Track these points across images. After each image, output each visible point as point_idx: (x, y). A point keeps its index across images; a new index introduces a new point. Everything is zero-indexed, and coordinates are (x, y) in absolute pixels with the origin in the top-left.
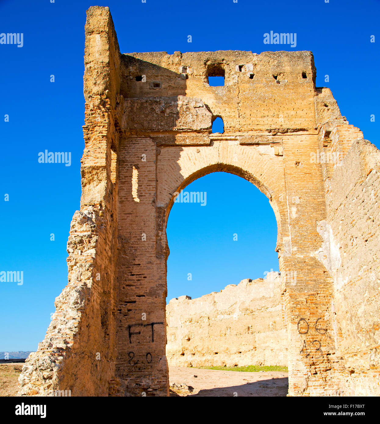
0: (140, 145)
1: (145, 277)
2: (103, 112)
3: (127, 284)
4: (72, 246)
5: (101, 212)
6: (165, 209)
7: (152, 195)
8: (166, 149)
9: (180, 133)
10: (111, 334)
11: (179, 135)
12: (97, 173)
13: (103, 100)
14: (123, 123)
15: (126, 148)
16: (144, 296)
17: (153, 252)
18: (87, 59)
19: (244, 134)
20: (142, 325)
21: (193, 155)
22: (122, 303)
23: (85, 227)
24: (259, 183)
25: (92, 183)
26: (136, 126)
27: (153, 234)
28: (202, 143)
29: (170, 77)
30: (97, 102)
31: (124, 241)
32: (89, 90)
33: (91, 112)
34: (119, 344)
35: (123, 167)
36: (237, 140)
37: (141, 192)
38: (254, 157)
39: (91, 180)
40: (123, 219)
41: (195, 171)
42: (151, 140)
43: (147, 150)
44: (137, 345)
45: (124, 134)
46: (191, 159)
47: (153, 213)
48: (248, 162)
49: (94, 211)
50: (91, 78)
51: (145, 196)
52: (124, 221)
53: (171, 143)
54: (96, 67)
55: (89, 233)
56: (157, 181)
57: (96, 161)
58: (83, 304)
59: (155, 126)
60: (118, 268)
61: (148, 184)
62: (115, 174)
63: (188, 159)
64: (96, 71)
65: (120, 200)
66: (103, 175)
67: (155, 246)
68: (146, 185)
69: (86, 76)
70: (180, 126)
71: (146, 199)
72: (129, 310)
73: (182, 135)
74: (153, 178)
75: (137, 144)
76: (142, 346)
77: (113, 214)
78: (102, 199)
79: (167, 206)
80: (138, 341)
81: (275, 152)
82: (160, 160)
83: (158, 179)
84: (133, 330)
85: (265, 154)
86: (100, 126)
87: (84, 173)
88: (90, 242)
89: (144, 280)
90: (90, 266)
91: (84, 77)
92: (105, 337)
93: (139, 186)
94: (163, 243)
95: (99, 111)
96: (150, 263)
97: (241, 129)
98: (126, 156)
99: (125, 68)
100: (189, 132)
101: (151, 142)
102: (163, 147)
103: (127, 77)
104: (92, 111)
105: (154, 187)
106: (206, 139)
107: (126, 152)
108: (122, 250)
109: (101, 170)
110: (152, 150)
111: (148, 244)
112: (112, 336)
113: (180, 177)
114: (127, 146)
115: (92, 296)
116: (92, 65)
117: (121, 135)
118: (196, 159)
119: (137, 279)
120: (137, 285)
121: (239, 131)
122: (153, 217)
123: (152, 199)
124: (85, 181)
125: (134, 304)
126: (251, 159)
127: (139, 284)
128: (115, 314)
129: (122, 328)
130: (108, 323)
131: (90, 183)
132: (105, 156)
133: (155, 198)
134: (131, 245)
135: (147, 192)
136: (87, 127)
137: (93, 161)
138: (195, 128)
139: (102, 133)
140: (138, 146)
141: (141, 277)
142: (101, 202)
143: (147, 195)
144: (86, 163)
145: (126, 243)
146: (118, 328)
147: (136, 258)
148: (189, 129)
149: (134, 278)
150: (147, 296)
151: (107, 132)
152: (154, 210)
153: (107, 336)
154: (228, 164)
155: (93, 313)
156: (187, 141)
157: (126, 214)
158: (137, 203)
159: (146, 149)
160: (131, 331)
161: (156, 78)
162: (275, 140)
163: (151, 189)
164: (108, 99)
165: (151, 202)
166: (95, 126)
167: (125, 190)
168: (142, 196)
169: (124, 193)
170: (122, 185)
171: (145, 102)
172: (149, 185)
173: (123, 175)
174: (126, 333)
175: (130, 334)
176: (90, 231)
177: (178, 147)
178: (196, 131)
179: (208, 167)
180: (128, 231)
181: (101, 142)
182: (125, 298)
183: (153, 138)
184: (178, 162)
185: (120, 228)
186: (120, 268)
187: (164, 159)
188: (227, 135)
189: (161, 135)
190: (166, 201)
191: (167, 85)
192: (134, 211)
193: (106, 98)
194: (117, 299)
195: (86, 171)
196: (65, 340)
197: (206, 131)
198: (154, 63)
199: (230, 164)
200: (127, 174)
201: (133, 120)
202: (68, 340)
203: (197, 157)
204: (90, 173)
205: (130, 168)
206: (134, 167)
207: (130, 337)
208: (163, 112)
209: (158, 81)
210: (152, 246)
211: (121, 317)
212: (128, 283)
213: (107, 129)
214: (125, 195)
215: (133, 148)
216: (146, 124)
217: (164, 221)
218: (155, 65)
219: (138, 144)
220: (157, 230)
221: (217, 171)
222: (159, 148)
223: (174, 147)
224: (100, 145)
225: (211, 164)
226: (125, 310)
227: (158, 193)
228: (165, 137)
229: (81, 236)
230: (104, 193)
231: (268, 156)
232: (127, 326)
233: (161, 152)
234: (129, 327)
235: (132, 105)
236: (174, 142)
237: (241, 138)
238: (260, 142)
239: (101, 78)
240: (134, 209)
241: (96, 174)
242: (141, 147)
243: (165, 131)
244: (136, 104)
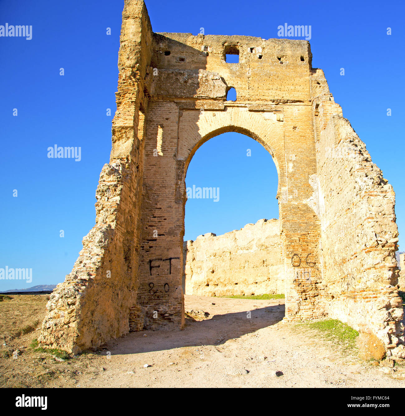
0: (165, 108)
1: (165, 219)
2: (133, 82)
3: (149, 225)
4: (100, 193)
5: (127, 164)
6: (185, 162)
7: (174, 150)
8: (187, 112)
9: (200, 99)
10: (133, 268)
11: (199, 101)
12: (126, 132)
13: (134, 72)
14: (152, 90)
15: (153, 110)
16: (164, 235)
17: (173, 198)
18: (122, 38)
19: (252, 102)
20: (161, 259)
21: (210, 118)
22: (145, 241)
23: (112, 178)
24: (263, 142)
25: (121, 140)
26: (162, 92)
27: (173, 183)
28: (218, 109)
29: (193, 53)
30: (129, 73)
31: (148, 188)
32: (122, 63)
33: (123, 81)
34: (141, 276)
35: (150, 126)
36: (246, 107)
37: (165, 147)
38: (260, 122)
39: (120, 137)
40: (148, 170)
41: (211, 131)
42: (175, 104)
43: (171, 113)
44: (156, 277)
45: (152, 98)
46: (208, 121)
47: (174, 165)
48: (255, 126)
49: (121, 164)
50: (125, 53)
51: (167, 150)
53: (192, 107)
54: (129, 45)
55: (116, 183)
56: (179, 138)
57: (125, 122)
58: (106, 243)
59: (178, 93)
60: (143, 211)
61: (170, 141)
62: (143, 131)
63: (206, 121)
64: (130, 48)
65: (146, 153)
66: (131, 134)
67: (174, 193)
68: (169, 142)
69: (121, 51)
70: (200, 94)
71: (168, 154)
72: (151, 247)
73: (201, 101)
74: (175, 136)
75: (163, 107)
76: (161, 278)
77: (139, 165)
78: (129, 154)
79: (186, 160)
80: (158, 273)
81: (277, 118)
82: (182, 121)
83: (180, 137)
84: (153, 264)
85: (269, 120)
86: (130, 93)
87: (115, 132)
88: (115, 190)
89: (164, 221)
90: (115, 211)
91: (119, 53)
92: (128, 270)
93: (163, 142)
94: (181, 190)
95: (130, 81)
96: (170, 207)
97: (250, 98)
98: (153, 117)
99: (156, 44)
100: (207, 99)
101: (175, 106)
102: (184, 110)
103: (157, 51)
104: (124, 80)
105: (176, 144)
106: (221, 105)
107: (153, 113)
108: (147, 196)
109: (129, 129)
110: (176, 112)
111: (169, 191)
112: (134, 269)
113: (198, 136)
114: (154, 109)
115: (115, 235)
116: (126, 43)
117: (150, 99)
118: (212, 121)
119: (158, 220)
120: (158, 226)
121: (248, 100)
122: (173, 169)
123: (174, 154)
124: (115, 138)
125: (155, 242)
126: (257, 123)
127: (159, 225)
128: (139, 250)
129: (144, 262)
130: (130, 258)
131: (119, 140)
132: (133, 118)
133: (176, 153)
134: (154, 192)
135: (170, 147)
136: (119, 94)
137: (123, 122)
138: (212, 96)
139: (132, 99)
140: (163, 109)
141: (162, 219)
142: (128, 156)
143: (169, 150)
144: (116, 123)
145: (150, 190)
146: (140, 262)
147: (158, 203)
148: (207, 97)
149: (156, 219)
150: (167, 235)
151: (135, 98)
152: (175, 163)
153: (129, 269)
154: (238, 126)
155: (116, 250)
156: (205, 106)
157: (150, 165)
158: (161, 156)
159: (171, 111)
160: (152, 265)
161: (182, 54)
162: (277, 108)
163: (173, 145)
164: (138, 72)
165: (172, 156)
166: (126, 93)
167: (151, 145)
168: (165, 151)
169: (150, 148)
170: (149, 141)
171: (171, 73)
172: (172, 142)
173: (149, 132)
174: (148, 267)
175: (151, 268)
176: (117, 181)
177: (197, 111)
178: (213, 99)
179: (221, 128)
180: (152, 180)
181: (130, 106)
182: (147, 237)
183: (176, 103)
184: (197, 123)
185: (145, 177)
186: (144, 211)
187: (186, 120)
188: (238, 103)
189: (183, 101)
190: (186, 156)
191: (190, 60)
192: (158, 163)
193: (137, 71)
194: (140, 237)
195: (116, 130)
196: (89, 273)
197: (221, 99)
198: (181, 42)
199: (240, 126)
200: (153, 132)
201: (160, 88)
202: (91, 273)
203: (213, 120)
204: (120, 131)
205: (156, 127)
206: (159, 126)
207: (151, 270)
208: (186, 82)
209: (183, 56)
210: (172, 193)
211: (143, 252)
212: (150, 224)
213: (135, 96)
214: (151, 149)
215: (159, 110)
216: (171, 91)
217: (183, 172)
218: (181, 44)
219: (164, 107)
220: (177, 179)
221: (230, 131)
222: (181, 111)
223: (194, 111)
224: (129, 109)
225: (224, 126)
226: (147, 247)
227: (179, 148)
228: (186, 102)
229: (108, 185)
230: (130, 149)
231: (271, 121)
232: (148, 260)
233: (183, 115)
234: (150, 261)
235: (160, 75)
236: (194, 107)
237: (250, 105)
238: (265, 110)
239: (134, 54)
240: (158, 161)
241: (124, 133)
242: (166, 110)
243: (188, 98)
244: (163, 75)
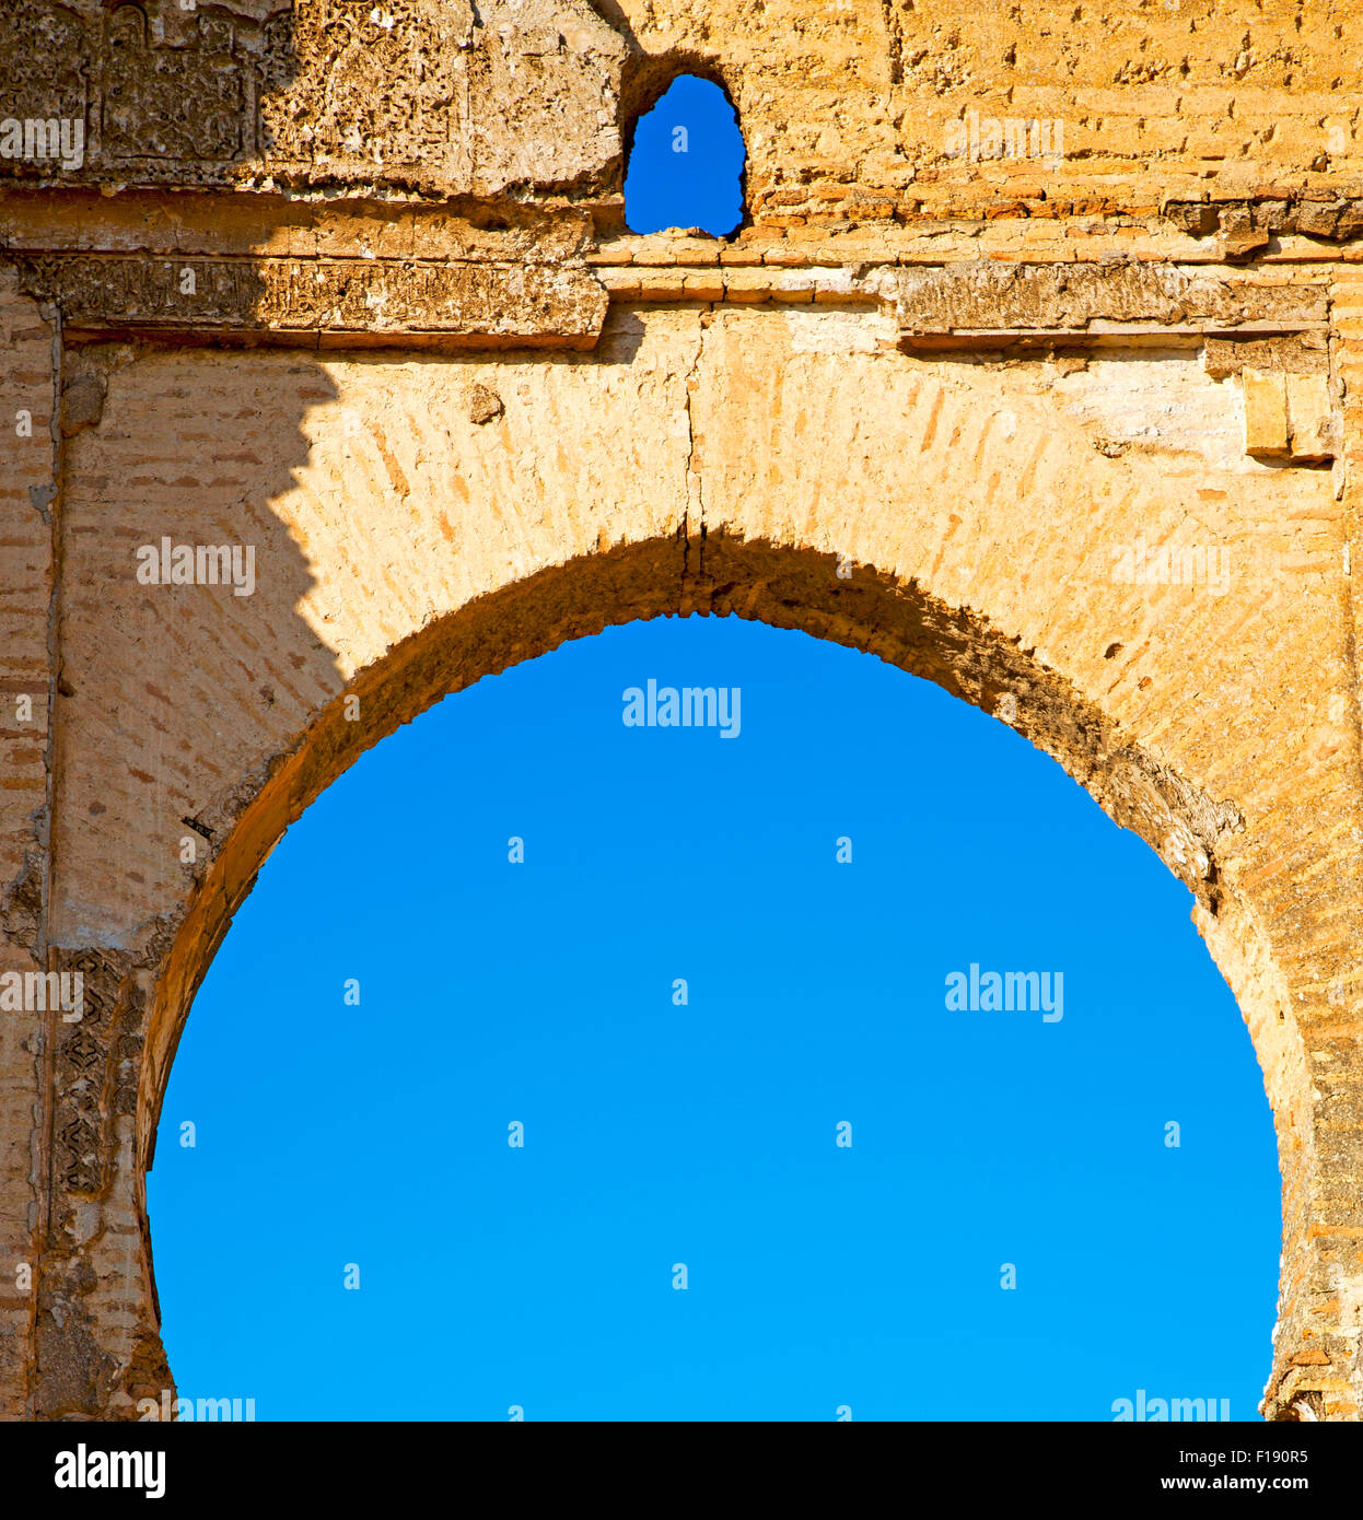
6: (144, 979)
7: (14, 826)
8: (171, 369)
9: (308, 218)
11: (298, 240)
19: (944, 242)
21: (436, 441)
24: (1089, 727)
27: (8, 1232)
28: (526, 328)
36: (869, 303)
38: (1042, 481)
41: (449, 601)
42: (13, 277)
46: (413, 478)
48: (980, 527)
53: (212, 315)
63: (385, 482)
70: (309, 147)
73: (328, 239)
74: (27, 663)
79: (158, 950)
81: (1255, 429)
82: (100, 486)
83: (77, 675)
85: (1149, 451)
94: (106, 1319)
97: (913, 192)
100: (396, 213)
101: (10, 300)
102: (125, 352)
106: (561, 284)
110: (23, 377)
113: (298, 662)
118: (459, 485)
121: (898, 218)
123: (15, 875)
126: (1008, 490)
133: (43, 864)
138: (452, 176)
148: (400, 185)
154: (779, 537)
156: (376, 299)
162: (1250, 303)
163: (6, 769)
177: (282, 361)
178: (464, 206)
179: (577, 563)
183: (26, 261)
184: (286, 507)
187: (144, 471)
188: (775, 252)
189: (107, 236)
190: (157, 898)
197: (565, 214)
199: (802, 538)
203: (471, 467)
217: (123, 1097)
220: (50, 1184)
221: (672, 608)
222: (86, 366)
223: (241, 361)
225: (613, 539)
227: (74, 813)
228: (147, 251)
231: (1181, 463)
233: (113, 403)
236: (246, 310)
237: (914, 282)
238: (1098, 327)
243: (163, 194)
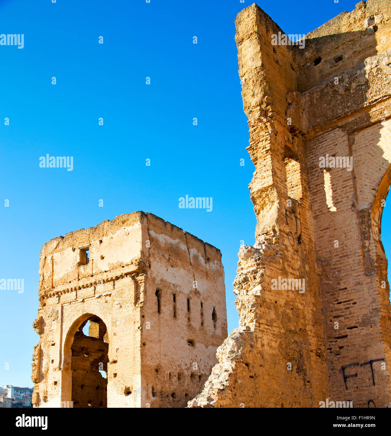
0: (328, 141)
1: (355, 303)
2: (264, 124)
3: (334, 315)
4: (237, 286)
5: (274, 239)
6: (370, 211)
7: (350, 197)
8: (361, 133)
10: (313, 381)
11: (374, 109)
12: (267, 195)
13: (264, 110)
14: (304, 123)
15: (312, 151)
16: (357, 327)
17: (360, 269)
18: (241, 72)
20: (358, 364)
22: (332, 340)
23: (251, 262)
25: (265, 208)
26: (318, 120)
27: (357, 247)
29: (353, 40)
30: (257, 114)
31: (324, 264)
32: (248, 105)
33: (253, 129)
34: (333, 391)
35: (312, 175)
37: (337, 198)
39: (263, 205)
40: (320, 238)
42: (341, 129)
43: (337, 145)
44: (355, 391)
45: (307, 136)
47: (354, 220)
49: (266, 240)
50: (248, 90)
51: (342, 201)
52: (321, 239)
53: (365, 123)
54: (250, 77)
55: (254, 268)
56: (355, 178)
57: (263, 183)
58: (240, 353)
59: (340, 112)
60: (322, 298)
61: (343, 186)
62: (300, 186)
64: (251, 81)
65: (314, 215)
66: (274, 195)
67: (362, 260)
68: (341, 188)
69: (244, 91)
71: (343, 205)
72: (341, 348)
73: (378, 107)
74: (349, 176)
75: (324, 141)
76: (361, 392)
77: (300, 235)
78: (274, 223)
79: (371, 207)
80: (356, 386)
82: (356, 150)
83: (356, 176)
84: (348, 372)
86: (262, 141)
87: (255, 199)
88: (255, 278)
89: (354, 307)
90: (253, 306)
91: (242, 94)
92: (305, 385)
93: (334, 191)
95: (260, 124)
96: (359, 283)
98: (314, 161)
99: (300, 57)
100: (385, 100)
101: (341, 132)
102: (356, 133)
103: (304, 66)
104: (254, 126)
105: (351, 188)
107: (313, 155)
108: (324, 275)
109: (270, 190)
110: (343, 141)
111: (353, 261)
112: (315, 383)
114: (314, 148)
115: (257, 341)
116: (246, 76)
117: (305, 137)
119: (345, 307)
120: (346, 315)
122: (354, 225)
123: (351, 203)
124: (258, 207)
125: (345, 340)
127: (348, 313)
128: (324, 354)
129: (335, 371)
130: (304, 367)
131: (263, 209)
132: (271, 174)
133: (355, 201)
134: (333, 267)
135: (344, 195)
136: (251, 147)
137: (260, 182)
139: (266, 148)
140: (325, 144)
141: (350, 304)
142: (274, 226)
143: (344, 200)
144: (253, 187)
145: (327, 266)
146: (330, 371)
147: (341, 282)
148: (385, 96)
149: (342, 306)
150: (360, 326)
152: (355, 216)
153: (307, 383)
155: (264, 361)
157: (322, 230)
158: (334, 213)
159: (336, 143)
160: (346, 374)
161: (337, 50)
163: (349, 190)
164: (269, 106)
165: (350, 207)
166: (258, 143)
167: (319, 202)
168: (338, 203)
169: (318, 205)
170: (314, 197)
171: (325, 87)
172: (345, 187)
173: (313, 184)
174: (340, 377)
175: (345, 378)
176: (256, 265)
180: (328, 250)
181: (265, 158)
182: (334, 333)
183: (341, 127)
185: (318, 249)
186: (324, 297)
187: (360, 147)
189: (350, 120)
190: (370, 200)
191: (351, 52)
192: (332, 224)
193: (267, 106)
194: (324, 335)
195: (255, 196)
196: (209, 397)
198: (332, 33)
200: (318, 182)
201: (314, 115)
202: (212, 397)
204: (260, 197)
205: (321, 173)
206: (325, 171)
207: (345, 381)
208: (347, 89)
209: (339, 54)
210: (358, 262)
211: (332, 357)
212: (335, 313)
213: (269, 142)
214: (319, 208)
215: (321, 148)
216: (329, 113)
217: (370, 226)
218: (334, 35)
219: (326, 140)
220: (362, 240)
222: (351, 137)
223: (370, 128)
224: (264, 163)
226: (335, 349)
227: (358, 193)
228: (356, 119)
229: (245, 273)
230: (275, 216)
232: (340, 368)
233: (356, 140)
234: (343, 369)
235: (311, 97)
236: (369, 121)
239: (258, 86)
240: (331, 221)
241: (266, 197)
242: (330, 143)
243: (356, 111)
244: (315, 95)
